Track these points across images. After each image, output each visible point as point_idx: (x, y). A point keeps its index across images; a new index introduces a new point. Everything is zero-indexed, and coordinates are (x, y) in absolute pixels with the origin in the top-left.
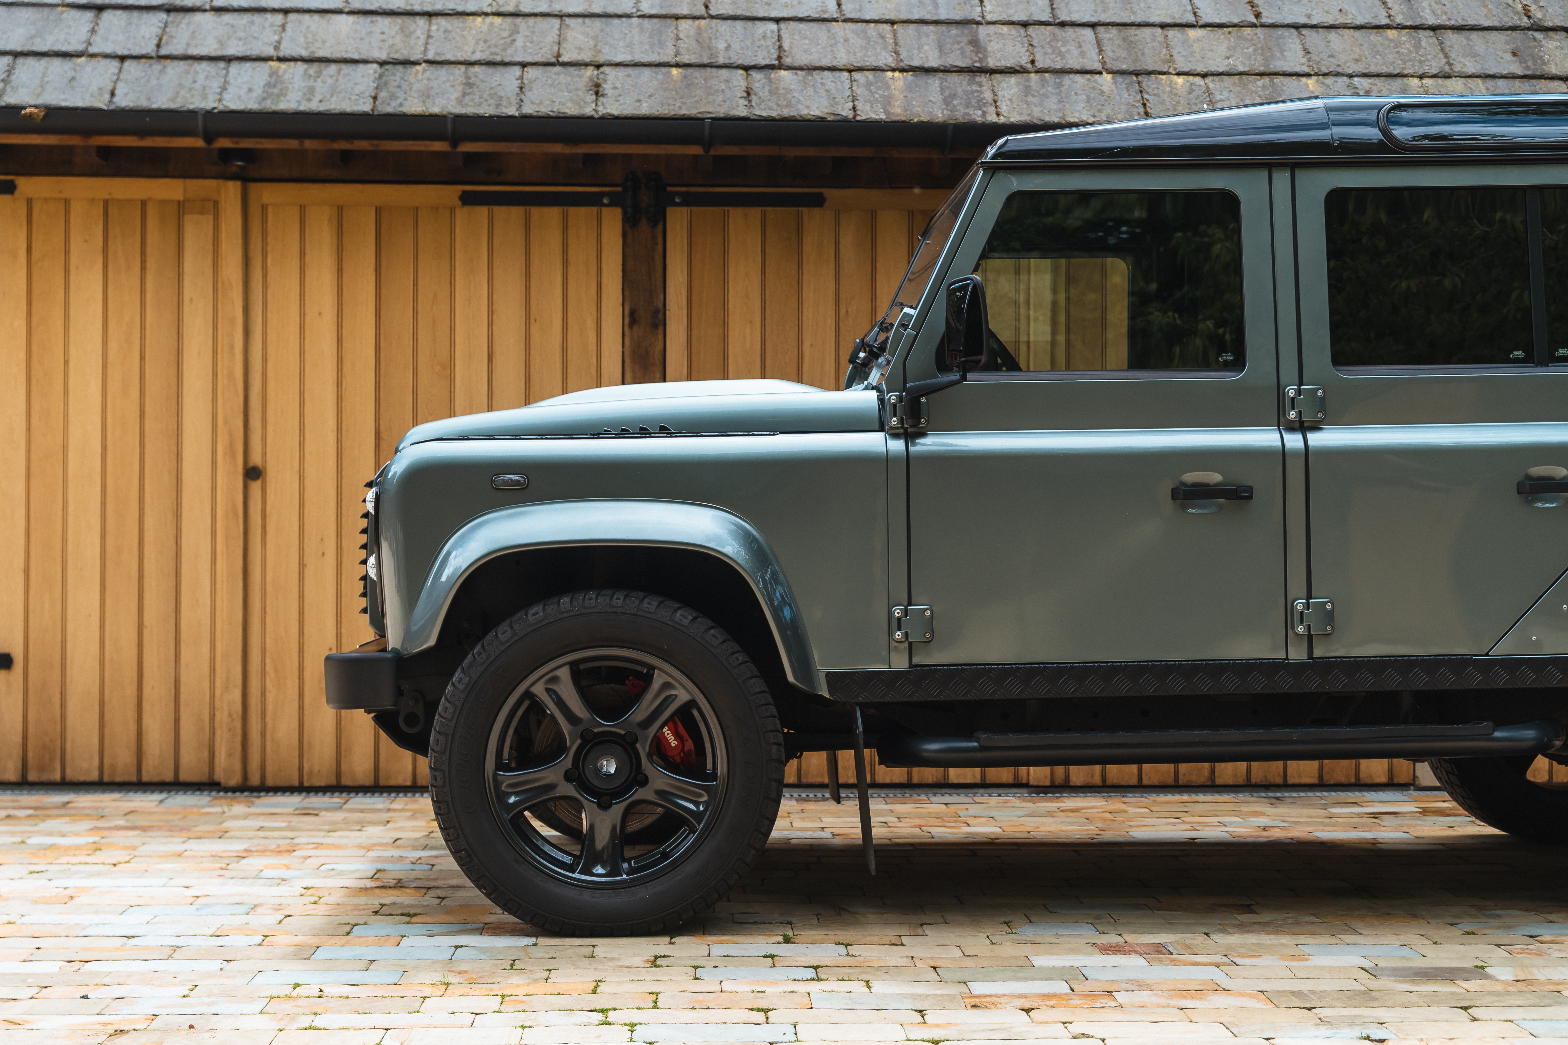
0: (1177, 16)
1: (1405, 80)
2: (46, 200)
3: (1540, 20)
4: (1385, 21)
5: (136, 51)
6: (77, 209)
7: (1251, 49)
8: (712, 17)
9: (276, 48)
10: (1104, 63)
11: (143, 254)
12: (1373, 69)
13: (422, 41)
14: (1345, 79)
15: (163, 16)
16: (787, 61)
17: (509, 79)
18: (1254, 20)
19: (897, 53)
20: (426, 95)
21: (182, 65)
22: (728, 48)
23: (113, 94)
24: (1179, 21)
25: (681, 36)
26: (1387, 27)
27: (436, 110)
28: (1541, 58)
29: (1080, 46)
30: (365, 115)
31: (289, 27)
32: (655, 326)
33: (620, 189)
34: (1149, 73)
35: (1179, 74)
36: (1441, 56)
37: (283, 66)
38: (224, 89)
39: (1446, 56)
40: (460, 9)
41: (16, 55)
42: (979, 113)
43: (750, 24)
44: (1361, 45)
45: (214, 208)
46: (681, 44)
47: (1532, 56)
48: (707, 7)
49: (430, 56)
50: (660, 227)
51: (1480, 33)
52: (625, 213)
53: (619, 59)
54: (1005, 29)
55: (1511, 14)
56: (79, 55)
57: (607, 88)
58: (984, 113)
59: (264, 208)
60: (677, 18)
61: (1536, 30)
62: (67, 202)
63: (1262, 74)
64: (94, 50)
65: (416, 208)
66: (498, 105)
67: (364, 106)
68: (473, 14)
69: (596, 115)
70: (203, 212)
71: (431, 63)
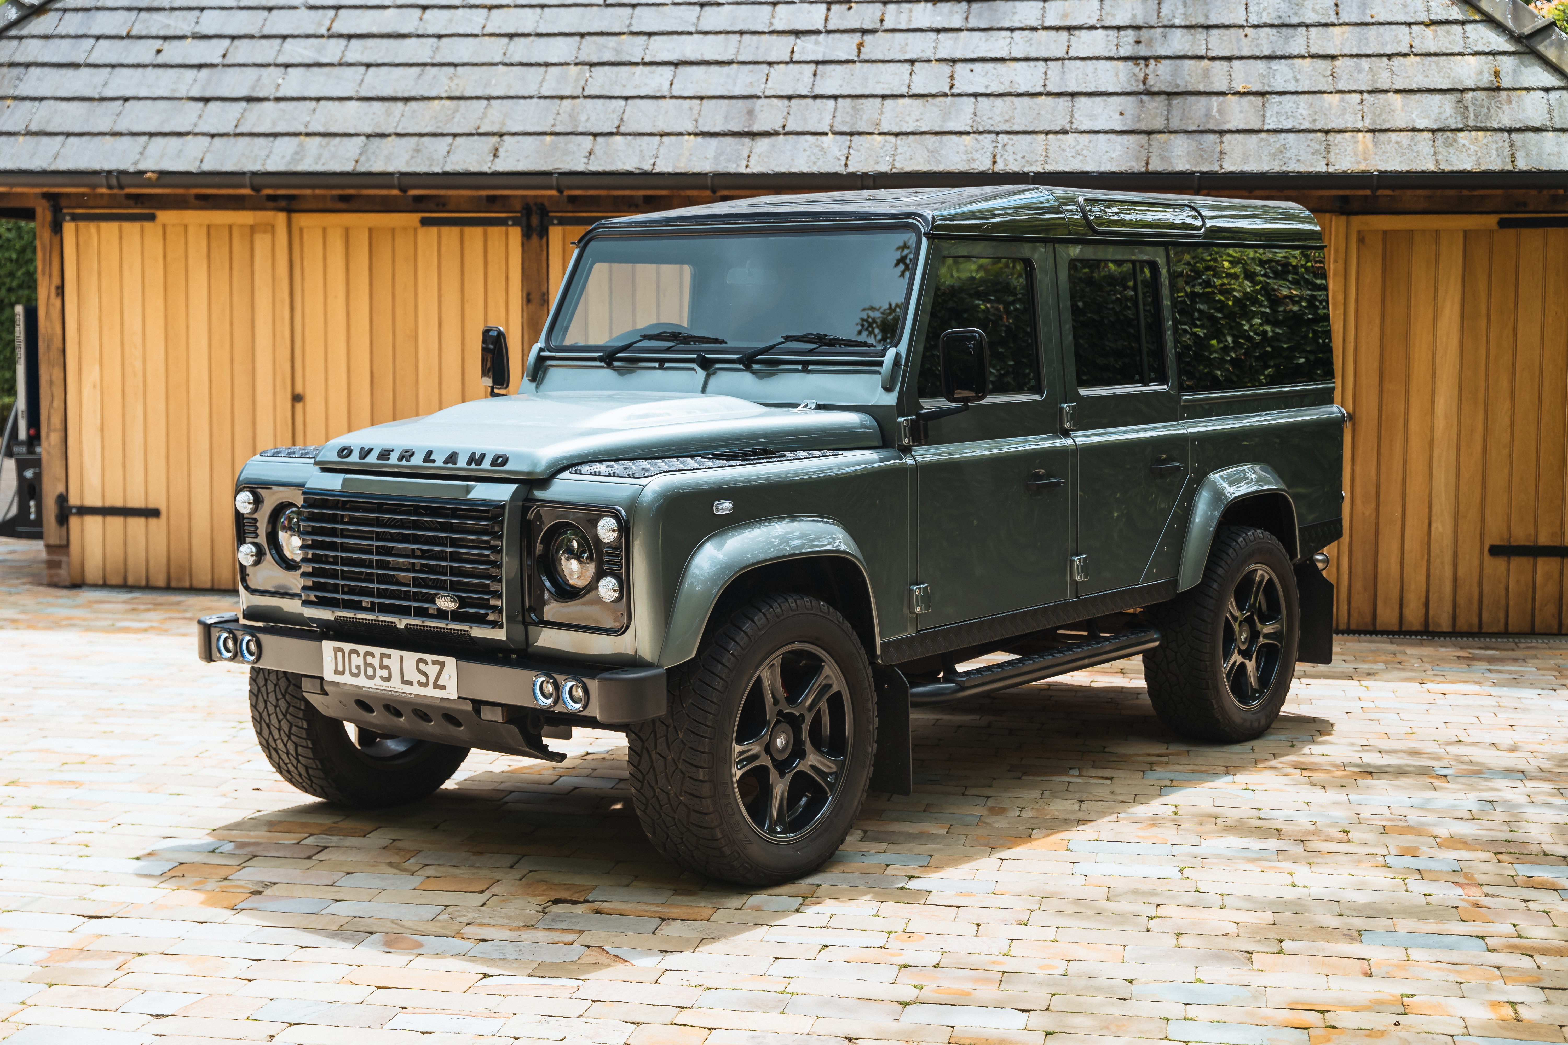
0: (895, 89)
1: (1035, 136)
2: (174, 225)
3: (1151, 86)
4: (1040, 90)
5: (222, 130)
6: (192, 230)
7: (936, 114)
8: (585, 97)
9: (306, 126)
10: (832, 126)
11: (231, 258)
12: (1016, 128)
13: (397, 119)
14: (993, 136)
15: (244, 104)
16: (623, 129)
17: (443, 146)
18: (947, 90)
19: (697, 121)
20: (388, 158)
21: (247, 140)
23: (202, 161)
24: (895, 93)
25: (561, 112)
26: (1040, 94)
27: (391, 169)
29: (821, 114)
30: (347, 174)
31: (318, 111)
32: (543, 305)
33: (519, 215)
34: (860, 134)
35: (880, 134)
36: (1068, 117)
37: (308, 139)
38: (268, 156)
39: (1072, 117)
40: (426, 94)
41: (151, 135)
42: (735, 166)
43: (608, 101)
45: (271, 228)
46: (559, 118)
48: (583, 89)
49: (399, 131)
50: (545, 240)
51: (1105, 98)
52: (522, 230)
53: (514, 130)
54: (775, 100)
55: (1133, 82)
56: (187, 134)
57: (501, 152)
58: (738, 166)
59: (301, 229)
60: (562, 98)
61: (1146, 94)
62: (186, 227)
63: (936, 133)
64: (197, 130)
65: (393, 230)
66: (431, 165)
67: (349, 167)
68: (434, 98)
69: (489, 171)
70: (265, 232)
71: (398, 135)
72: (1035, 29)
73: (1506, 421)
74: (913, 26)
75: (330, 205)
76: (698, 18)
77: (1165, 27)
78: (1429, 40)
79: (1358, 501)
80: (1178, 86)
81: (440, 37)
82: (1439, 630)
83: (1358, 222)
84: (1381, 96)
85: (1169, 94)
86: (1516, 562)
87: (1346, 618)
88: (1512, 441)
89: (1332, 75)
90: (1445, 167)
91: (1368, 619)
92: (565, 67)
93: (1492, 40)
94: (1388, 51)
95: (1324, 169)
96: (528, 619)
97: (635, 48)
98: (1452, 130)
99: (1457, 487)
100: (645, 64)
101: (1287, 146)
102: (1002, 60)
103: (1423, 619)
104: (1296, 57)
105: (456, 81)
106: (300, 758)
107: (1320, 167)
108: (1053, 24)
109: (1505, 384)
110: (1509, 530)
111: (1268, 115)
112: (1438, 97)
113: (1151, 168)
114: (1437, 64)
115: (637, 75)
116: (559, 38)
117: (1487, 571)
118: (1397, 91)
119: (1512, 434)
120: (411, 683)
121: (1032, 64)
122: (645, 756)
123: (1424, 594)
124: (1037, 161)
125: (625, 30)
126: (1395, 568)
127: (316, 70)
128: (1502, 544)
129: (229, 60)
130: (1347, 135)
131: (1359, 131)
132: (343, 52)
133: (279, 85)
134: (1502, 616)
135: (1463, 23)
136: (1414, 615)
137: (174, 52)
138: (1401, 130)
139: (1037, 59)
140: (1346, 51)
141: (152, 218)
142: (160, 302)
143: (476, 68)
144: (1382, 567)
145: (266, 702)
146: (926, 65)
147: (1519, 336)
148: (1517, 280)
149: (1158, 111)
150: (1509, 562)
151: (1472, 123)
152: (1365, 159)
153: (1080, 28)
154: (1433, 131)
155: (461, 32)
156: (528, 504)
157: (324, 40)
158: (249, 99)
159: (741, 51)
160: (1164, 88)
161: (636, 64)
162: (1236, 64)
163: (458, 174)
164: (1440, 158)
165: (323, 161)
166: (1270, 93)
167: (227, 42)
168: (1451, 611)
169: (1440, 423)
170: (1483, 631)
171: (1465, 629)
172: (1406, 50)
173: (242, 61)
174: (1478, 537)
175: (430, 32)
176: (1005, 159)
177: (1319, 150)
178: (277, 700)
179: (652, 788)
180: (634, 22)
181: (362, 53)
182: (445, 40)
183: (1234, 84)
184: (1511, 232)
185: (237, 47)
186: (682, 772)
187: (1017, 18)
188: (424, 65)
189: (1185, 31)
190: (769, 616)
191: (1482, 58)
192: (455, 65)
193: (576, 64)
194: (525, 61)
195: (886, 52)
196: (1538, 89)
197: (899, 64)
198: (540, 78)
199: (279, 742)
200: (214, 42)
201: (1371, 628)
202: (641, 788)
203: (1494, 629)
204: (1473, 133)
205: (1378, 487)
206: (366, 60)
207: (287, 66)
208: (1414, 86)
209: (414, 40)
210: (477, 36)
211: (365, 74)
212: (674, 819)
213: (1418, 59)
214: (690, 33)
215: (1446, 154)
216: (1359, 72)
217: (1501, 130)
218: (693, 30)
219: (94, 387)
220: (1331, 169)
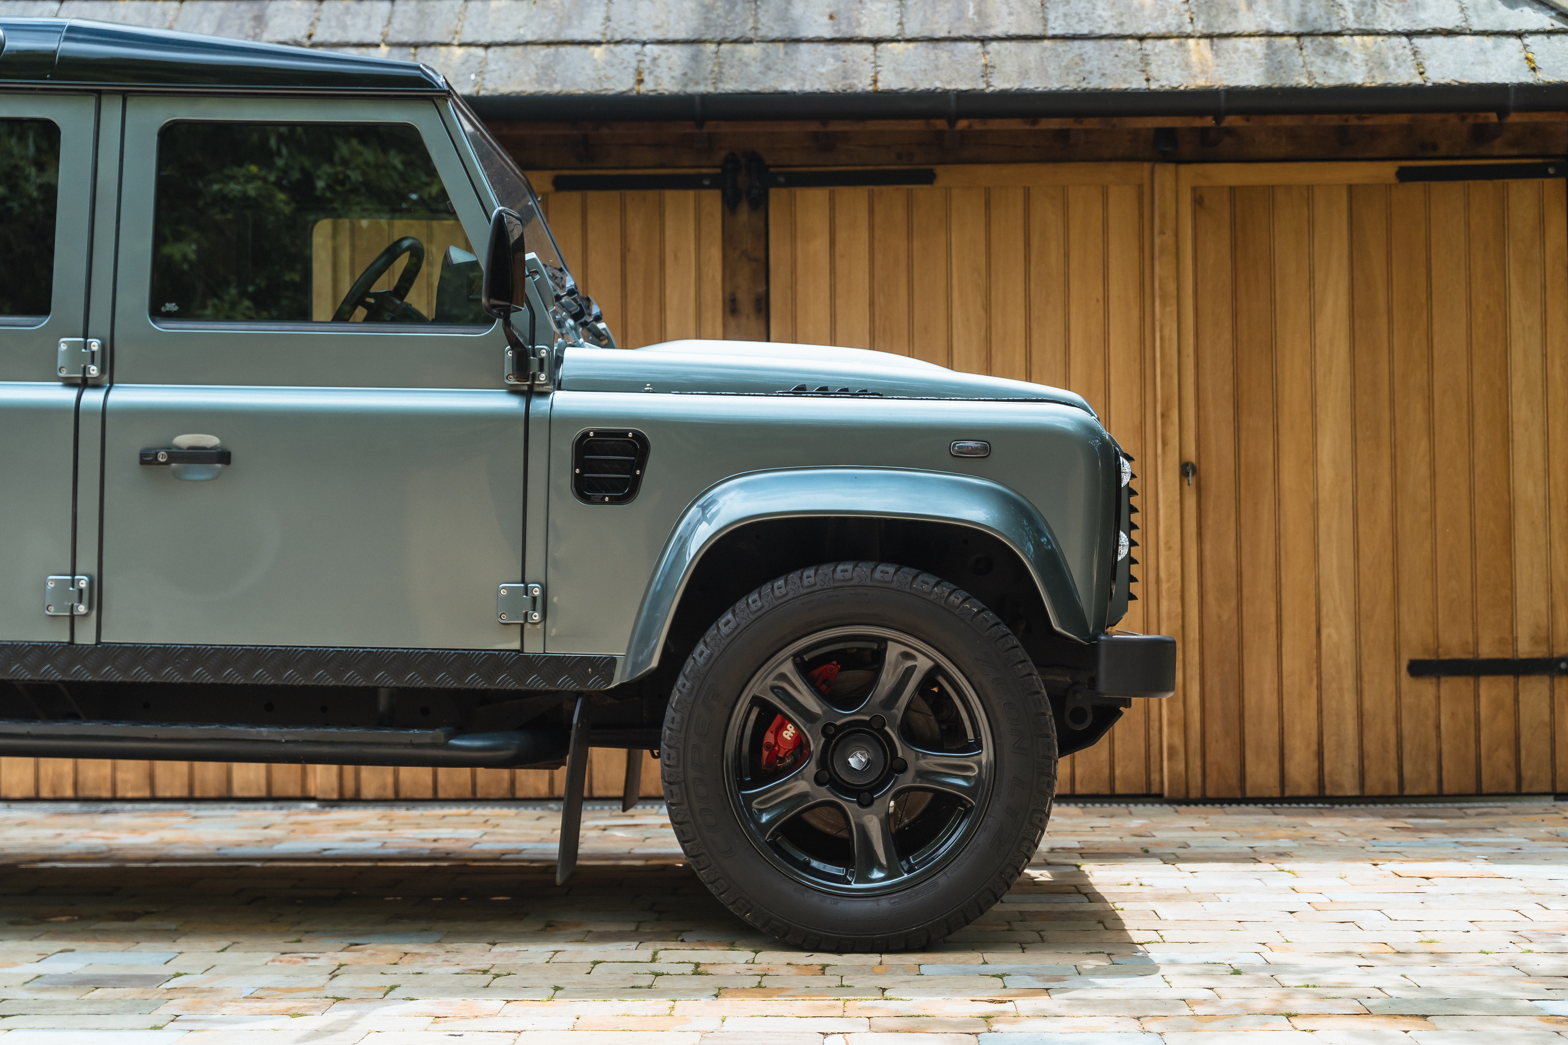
1: (701, 46)
7: (549, 18)
12: (671, 36)
14: (637, 47)
28: (858, 21)
35: (461, 45)
44: (670, 11)
47: (849, 19)
63: (549, 44)
73: (1423, 470)
79: (1210, 598)
82: (1340, 793)
83: (1193, 174)
86: (1450, 685)
87: (1199, 780)
88: (1434, 501)
90: (1323, 81)
91: (1234, 780)
95: (1144, 85)
98: (1326, 34)
99: (1357, 573)
101: (1085, 56)
103: (1315, 777)
107: (1137, 83)
109: (1419, 414)
110: (1436, 636)
111: (1051, 16)
113: (881, 86)
117: (1407, 700)
119: (1433, 489)
123: (1314, 738)
124: (706, 79)
126: (1270, 701)
128: (1426, 657)
130: (1172, 41)
131: (1189, 36)
134: (1432, 768)
136: (1301, 772)
138: (1250, 35)
144: (1251, 698)
147: (1436, 340)
148: (1429, 259)
149: (887, 13)
150: (1438, 686)
151: (1352, 25)
152: (1203, 72)
154: (1298, 36)
164: (1314, 69)
168: (1356, 764)
169: (1327, 475)
170: (1407, 792)
171: (1379, 790)
174: (1391, 647)
176: (657, 77)
177: (1133, 62)
184: (1416, 188)
201: (1238, 794)
203: (1422, 790)
204: (1357, 39)
205: (1239, 574)
215: (1322, 64)
217: (1397, 34)
220: (1154, 86)
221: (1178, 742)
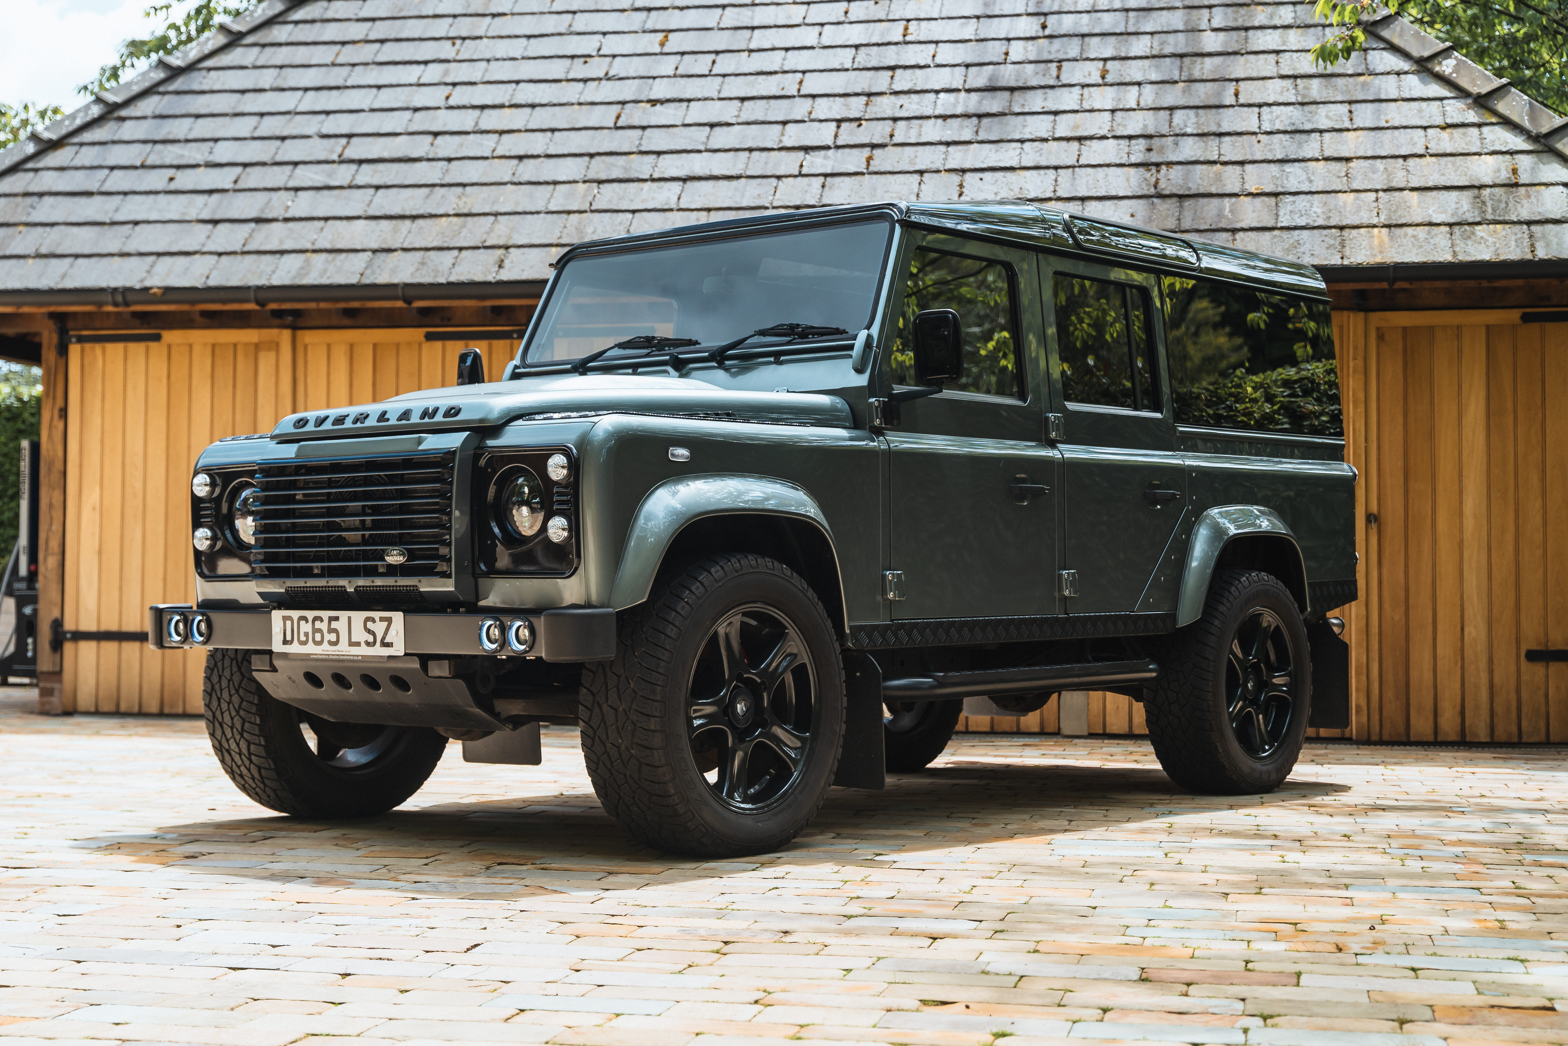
2: (178, 345)
3: (1163, 189)
4: (1049, 194)
5: (229, 249)
6: (196, 350)
8: (592, 211)
9: (313, 244)
11: (235, 377)
13: (403, 235)
15: (253, 225)
17: (448, 258)
20: (393, 271)
21: (254, 257)
22: (594, 232)
23: (208, 277)
25: (567, 225)
26: (1050, 199)
27: (395, 281)
30: (352, 286)
31: (325, 230)
37: (314, 255)
38: (274, 272)
40: (434, 212)
41: (159, 254)
43: (615, 214)
45: (276, 346)
46: (566, 231)
48: (591, 205)
49: (405, 245)
51: (1116, 201)
53: (520, 243)
55: (1144, 186)
56: (195, 253)
57: (507, 263)
59: (306, 346)
60: (569, 212)
61: (1157, 197)
62: (191, 346)
64: (205, 249)
65: (398, 345)
66: (435, 276)
67: (354, 280)
68: (441, 216)
69: (493, 281)
70: (270, 349)
71: (404, 250)
72: (1046, 140)
73: (1538, 520)
74: (923, 140)
75: (335, 322)
76: (708, 137)
77: (1177, 135)
78: (1446, 141)
79: (1387, 605)
80: (1189, 189)
81: (450, 160)
82: (1477, 740)
83: (1377, 318)
84: (1397, 194)
85: (1181, 197)
86: (1556, 668)
87: (1378, 729)
88: (1545, 541)
89: (1347, 175)
90: (1462, 257)
91: (1402, 729)
92: (574, 185)
93: (1509, 141)
94: (1404, 152)
95: (1339, 262)
96: (478, 571)
97: (644, 166)
98: (1469, 224)
99: (1490, 590)
100: (653, 180)
101: (1301, 242)
102: (1012, 169)
103: (1459, 729)
104: (1310, 160)
105: (464, 199)
106: (253, 757)
107: (1334, 261)
108: (1064, 135)
109: (1535, 482)
110: (1546, 634)
111: (1281, 213)
112: (1454, 194)
114: (1454, 164)
115: (645, 190)
116: (569, 159)
117: (1525, 678)
118: (1413, 189)
119: (1545, 533)
120: (358, 644)
121: (1042, 172)
122: (596, 710)
123: (1459, 702)
125: (635, 150)
126: (1428, 676)
127: (326, 193)
128: (1539, 648)
129: (240, 185)
130: (1362, 230)
131: (1374, 226)
132: (354, 176)
133: (288, 207)
134: (1542, 724)
135: (1479, 126)
136: (1449, 724)
137: (186, 179)
138: (1417, 225)
139: (1047, 168)
140: (1361, 153)
141: (157, 338)
142: (163, 423)
143: (485, 188)
144: (1414, 675)
145: (219, 700)
146: (935, 175)
147: (1548, 431)
148: (1543, 376)
149: (1170, 213)
150: (1547, 668)
151: (1489, 217)
152: (1381, 252)
153: (1091, 138)
154: (1451, 225)
155: (471, 154)
156: (480, 452)
157: (335, 166)
158: (258, 221)
159: (750, 166)
160: (1175, 191)
161: (644, 180)
162: (1248, 167)
163: (462, 284)
164: (1457, 249)
165: (328, 274)
166: (1284, 194)
167: (239, 169)
168: (1488, 720)
169: (1469, 524)
170: (1524, 740)
171: (1503, 738)
172: (1421, 151)
173: (252, 186)
174: (1514, 641)
175: (440, 155)
177: (1333, 245)
178: (231, 696)
179: (603, 743)
180: (643, 142)
181: (372, 176)
182: (455, 163)
183: (1247, 186)
184: (1535, 327)
185: (248, 174)
186: (633, 723)
187: (1027, 130)
188: (433, 185)
189: (1197, 138)
190: (726, 569)
191: (1500, 157)
192: (464, 185)
193: (585, 182)
194: (534, 179)
195: (895, 164)
196: (1557, 184)
197: (908, 175)
198: (548, 196)
199: (232, 741)
200: (226, 169)
201: (1405, 739)
202: (592, 745)
203: (1535, 739)
204: (1491, 226)
205: (1407, 590)
206: (376, 181)
207: (297, 189)
208: (1430, 184)
209: (424, 163)
210: (487, 158)
211: (374, 195)
212: (625, 775)
213: (1434, 159)
214: (699, 151)
215: (1464, 246)
216: (1374, 172)
217: (1520, 223)
218: (702, 148)
219: (94, 509)
220: (1346, 262)
221: (1363, 703)
